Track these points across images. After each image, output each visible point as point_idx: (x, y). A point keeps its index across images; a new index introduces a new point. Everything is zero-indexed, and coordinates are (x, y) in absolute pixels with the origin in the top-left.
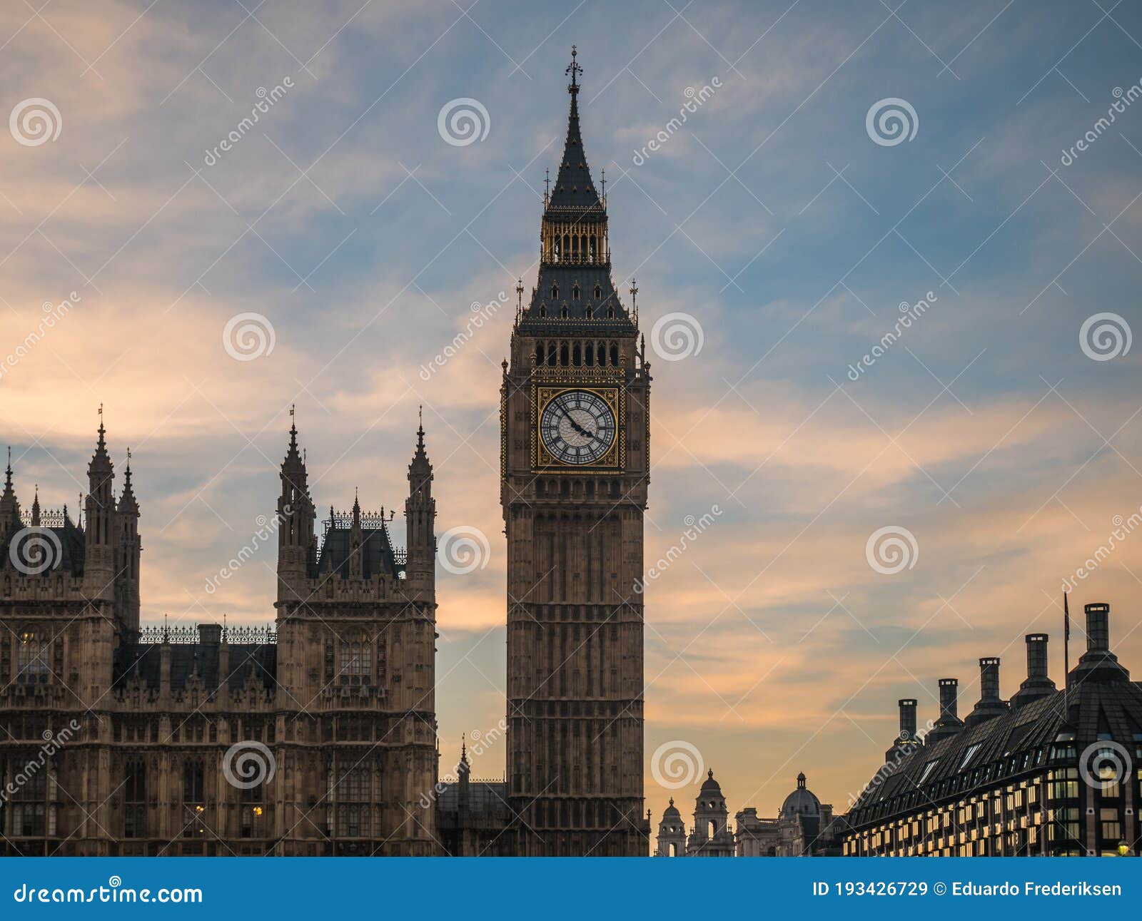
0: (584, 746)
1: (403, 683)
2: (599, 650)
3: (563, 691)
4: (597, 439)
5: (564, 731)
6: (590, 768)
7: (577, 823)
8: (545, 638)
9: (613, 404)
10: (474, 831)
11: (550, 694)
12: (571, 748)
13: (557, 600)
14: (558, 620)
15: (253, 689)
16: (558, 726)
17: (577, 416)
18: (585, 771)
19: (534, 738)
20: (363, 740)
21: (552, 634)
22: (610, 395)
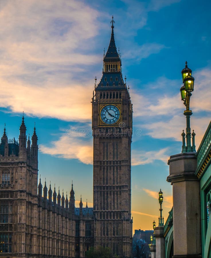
0: (112, 198)
1: (18, 183)
2: (116, 172)
3: (107, 183)
4: (115, 117)
5: (107, 194)
6: (114, 203)
7: (111, 218)
8: (102, 170)
9: (120, 108)
10: (83, 220)
11: (104, 184)
12: (109, 198)
13: (105, 160)
14: (106, 165)
16: (106, 193)
17: (110, 112)
18: (113, 204)
19: (99, 196)
20: (7, 198)
21: (104, 169)
22: (119, 106)
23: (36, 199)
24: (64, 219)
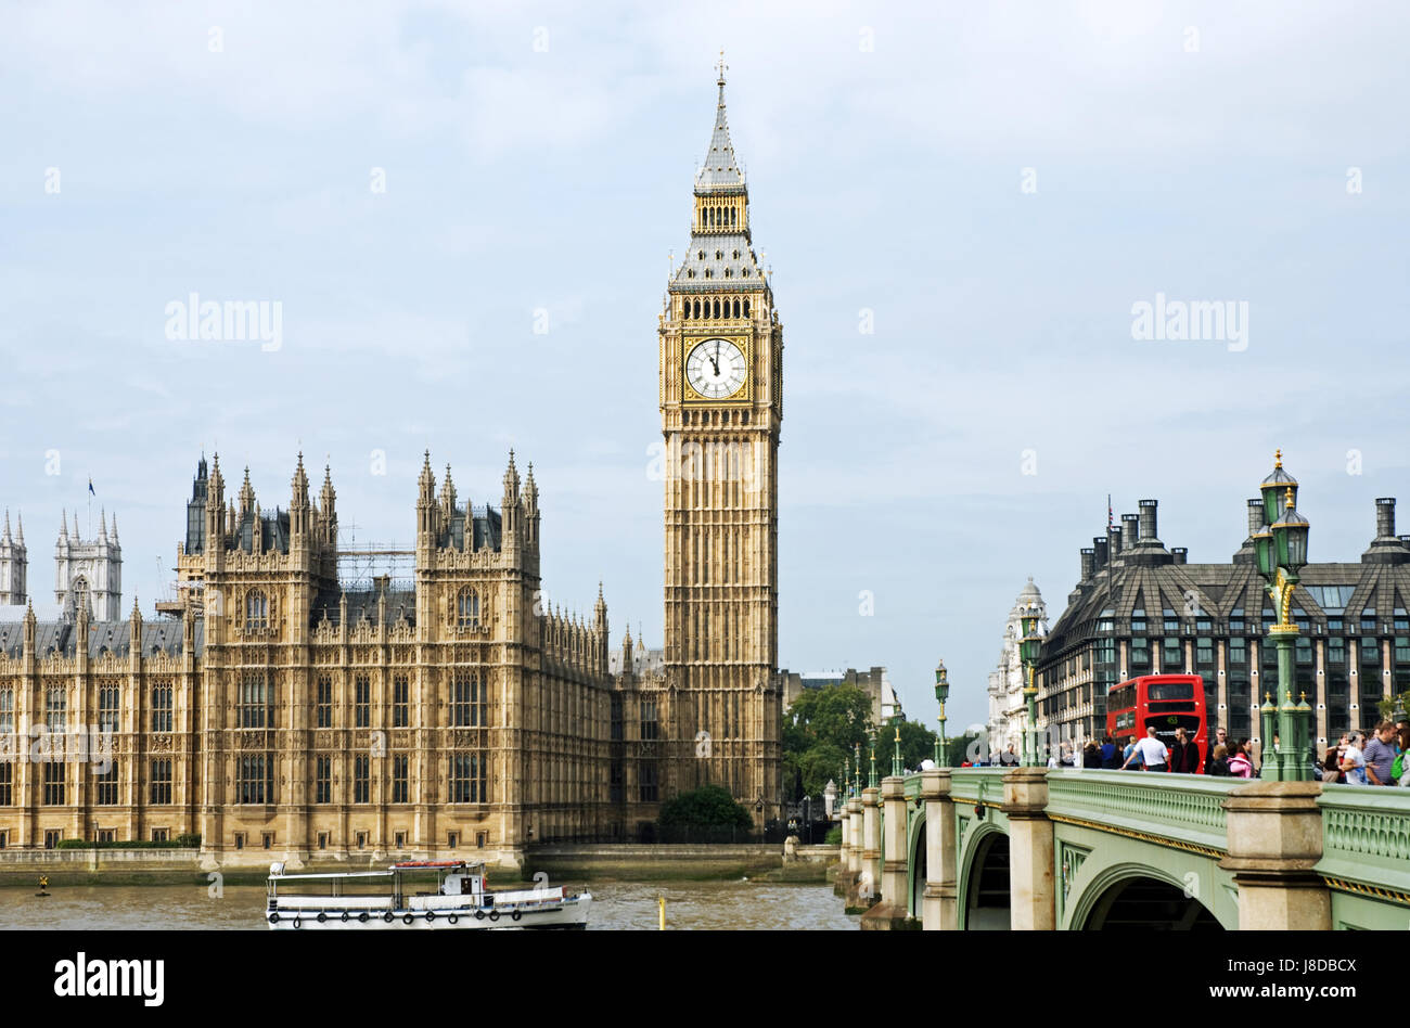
0: (722, 623)
2: (734, 546)
3: (706, 580)
4: (730, 379)
5: (706, 611)
6: (726, 640)
7: (716, 685)
8: (692, 538)
9: (744, 349)
11: (696, 582)
12: (711, 626)
13: (701, 507)
14: (701, 523)
15: (402, 628)
16: (701, 608)
18: (722, 643)
20: (472, 661)
22: (742, 342)
23: (536, 657)
24: (586, 694)
